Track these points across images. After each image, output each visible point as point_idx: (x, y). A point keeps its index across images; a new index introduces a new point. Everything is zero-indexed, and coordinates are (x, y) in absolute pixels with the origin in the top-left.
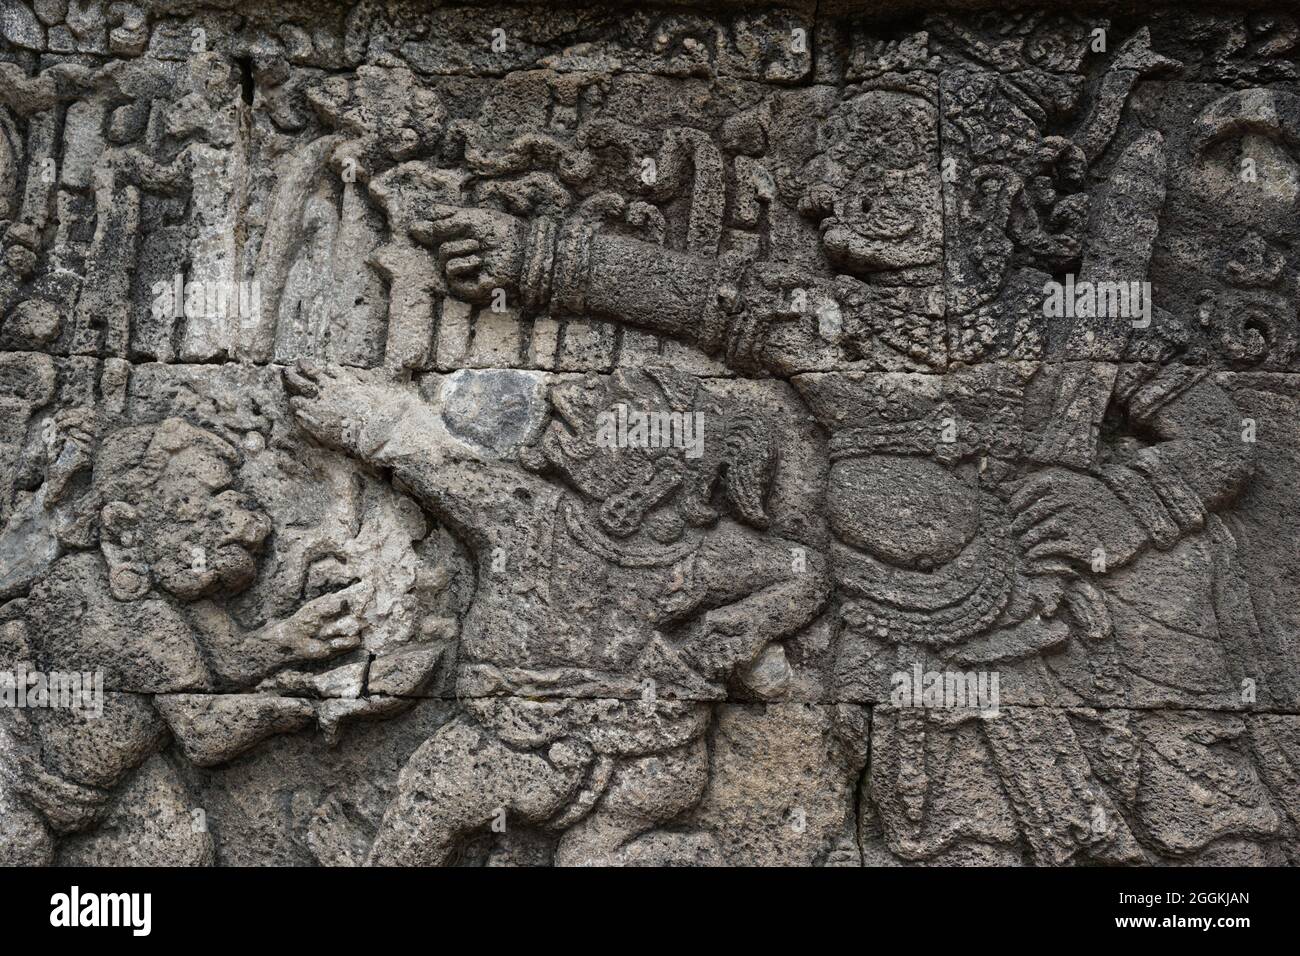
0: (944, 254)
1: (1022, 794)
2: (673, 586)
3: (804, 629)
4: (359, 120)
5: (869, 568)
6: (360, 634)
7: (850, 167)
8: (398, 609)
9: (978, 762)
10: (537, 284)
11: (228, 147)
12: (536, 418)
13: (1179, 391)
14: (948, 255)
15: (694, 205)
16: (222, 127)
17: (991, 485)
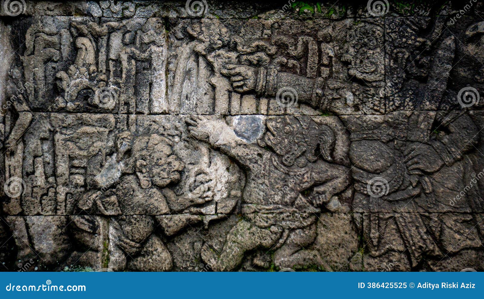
0: (385, 77)
1: (406, 237)
2: (304, 180)
3: (344, 191)
4: (204, 39)
5: (361, 173)
6: (213, 196)
7: (357, 49)
8: (223, 188)
9: (394, 229)
10: (261, 90)
11: (162, 46)
12: (262, 131)
13: (454, 119)
14: (386, 78)
15: (309, 60)
16: (160, 41)
17: (398, 148)
